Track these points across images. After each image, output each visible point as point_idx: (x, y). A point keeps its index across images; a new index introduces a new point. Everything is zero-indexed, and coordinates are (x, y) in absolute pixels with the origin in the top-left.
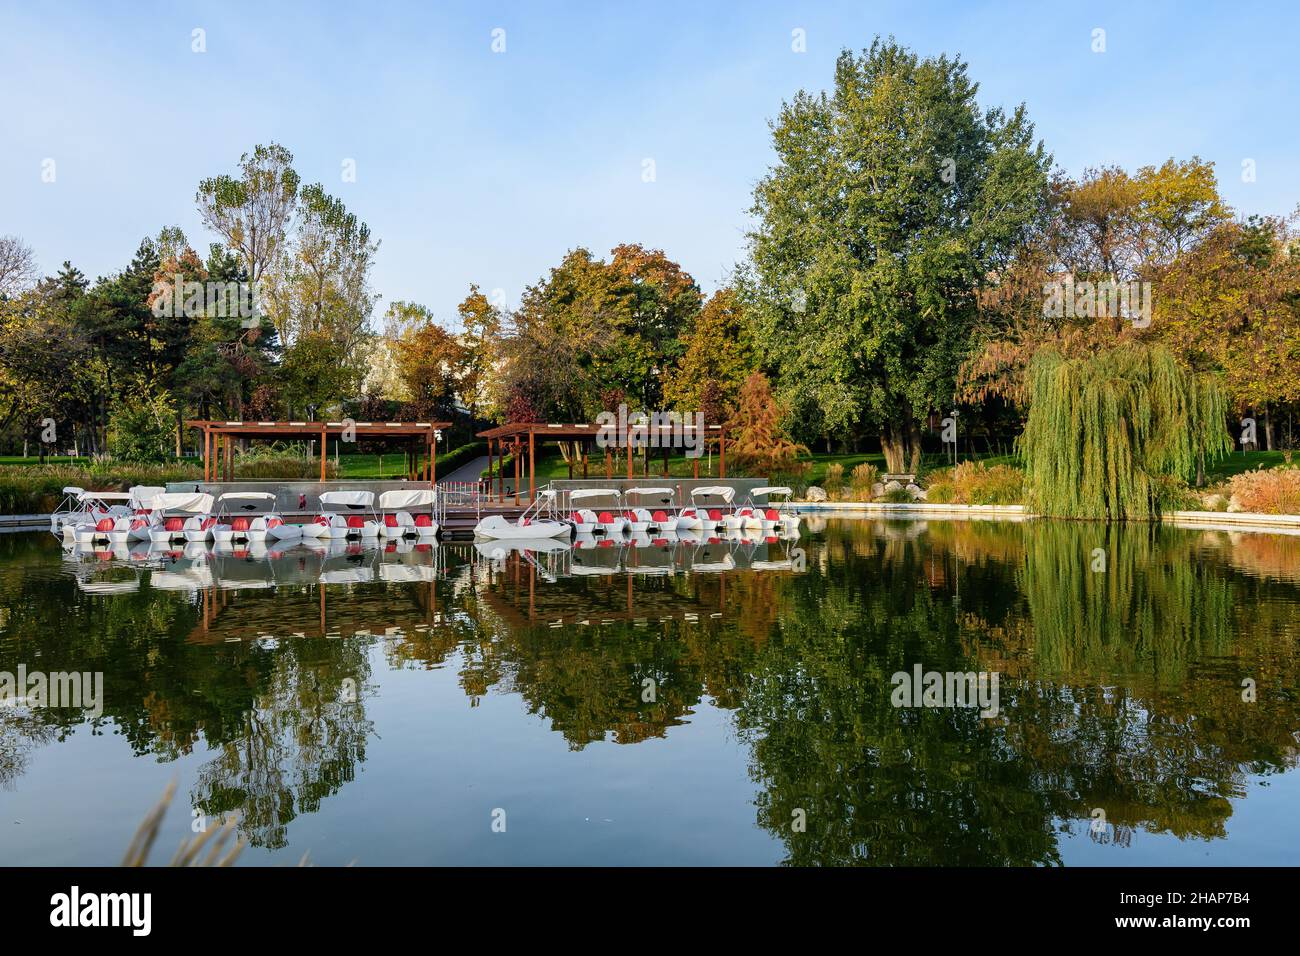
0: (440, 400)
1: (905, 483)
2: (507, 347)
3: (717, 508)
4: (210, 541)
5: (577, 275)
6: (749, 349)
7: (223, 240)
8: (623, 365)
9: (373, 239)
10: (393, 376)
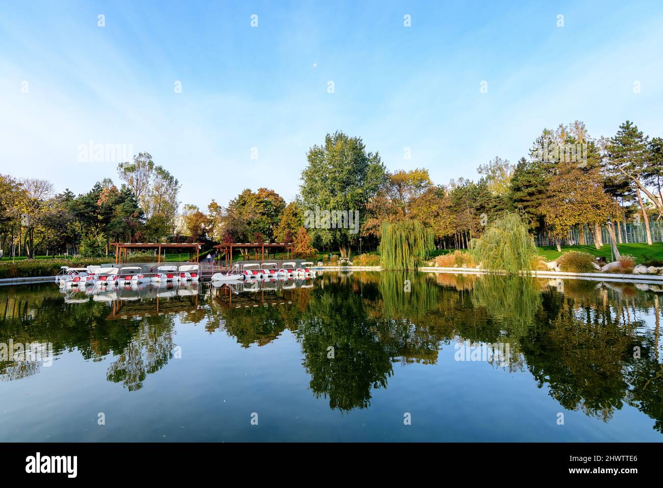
0: (201, 236)
1: (346, 260)
2: (224, 219)
3: (290, 269)
4: (117, 284)
5: (247, 197)
6: (300, 220)
7: (126, 183)
8: (261, 225)
9: (179, 184)
10: (185, 228)
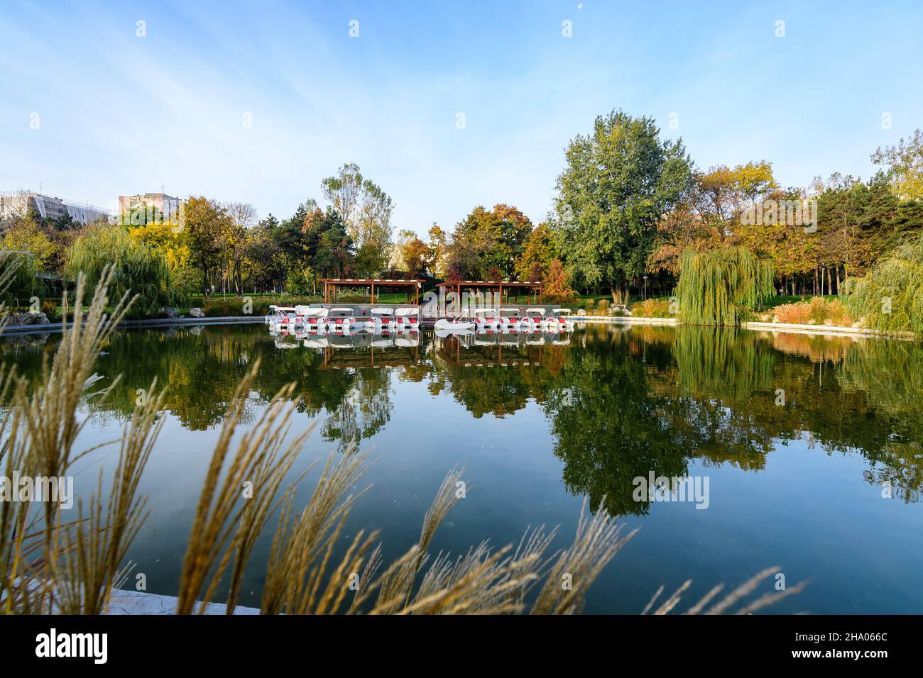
0: (420, 271)
1: (622, 308)
2: (449, 248)
3: (537, 318)
4: (327, 328)
5: (480, 217)
6: (553, 249)
7: (332, 204)
8: (498, 256)
9: (393, 203)
10: (401, 261)
